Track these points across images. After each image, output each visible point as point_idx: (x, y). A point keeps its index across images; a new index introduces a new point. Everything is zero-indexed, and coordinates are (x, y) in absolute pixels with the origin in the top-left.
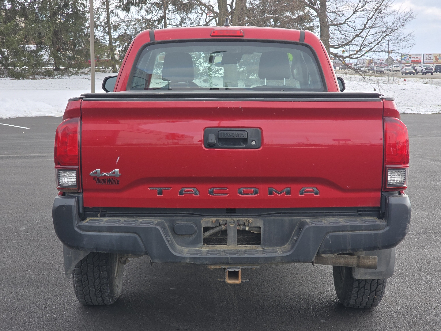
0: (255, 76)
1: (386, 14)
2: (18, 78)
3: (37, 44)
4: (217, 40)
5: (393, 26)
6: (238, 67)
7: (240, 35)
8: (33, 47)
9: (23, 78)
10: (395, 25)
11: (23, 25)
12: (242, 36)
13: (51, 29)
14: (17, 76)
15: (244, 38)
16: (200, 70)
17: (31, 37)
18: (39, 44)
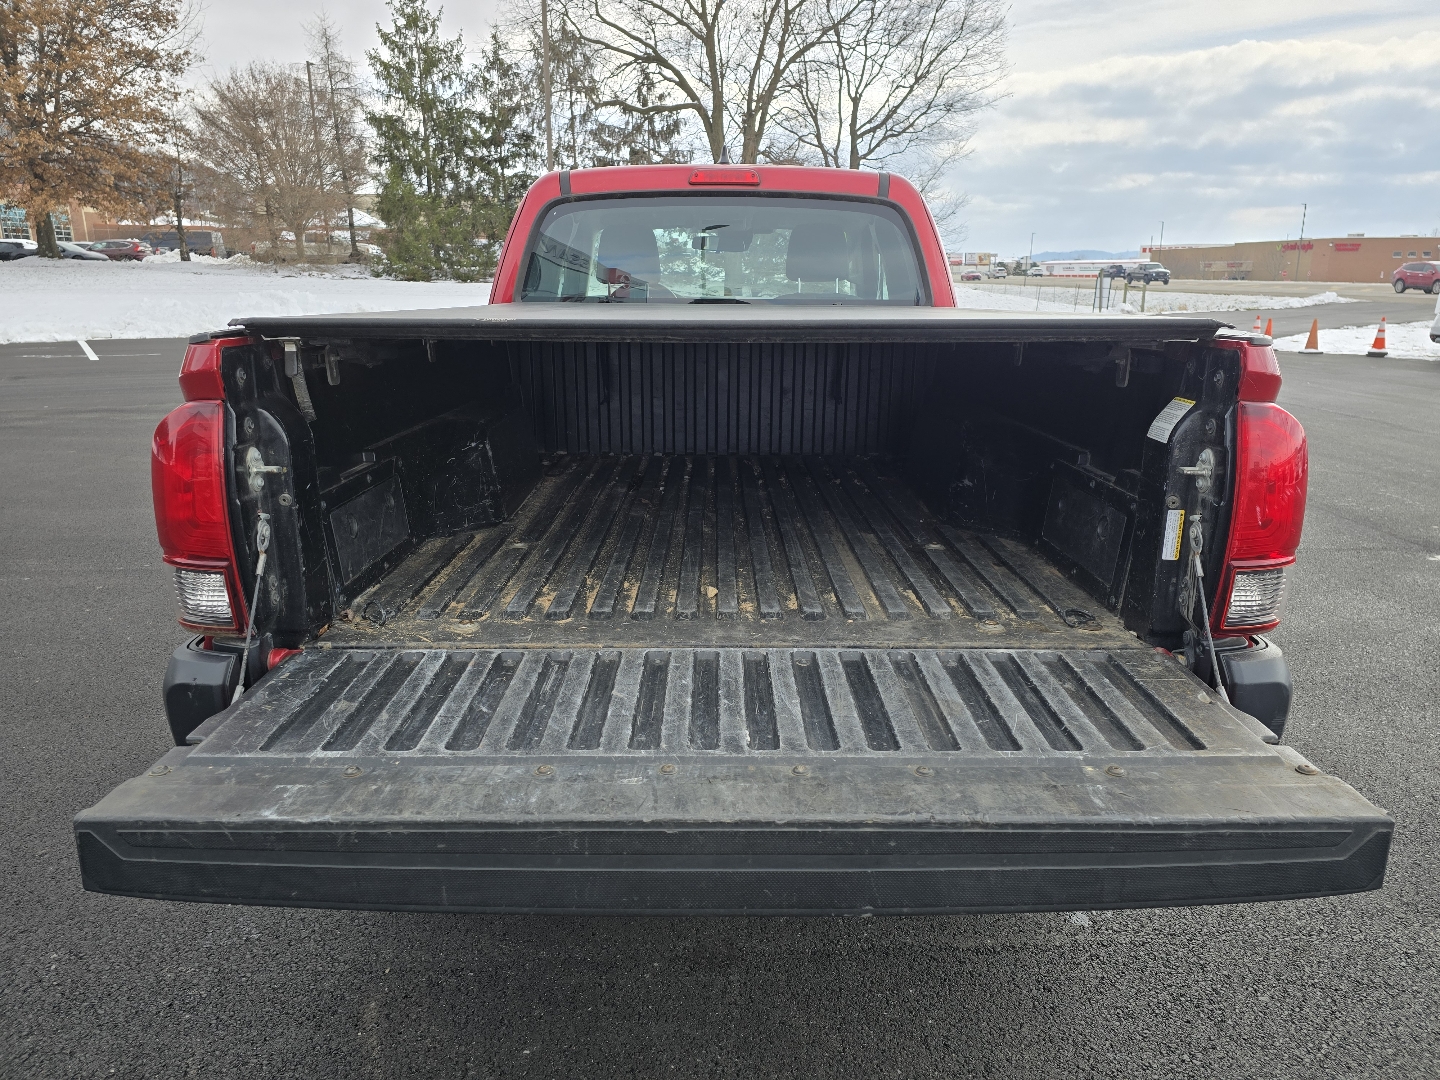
0: (780, 277)
1: (933, 199)
2: (465, 281)
3: (488, 237)
4: (702, 192)
5: (941, 214)
6: (744, 268)
7: (751, 181)
8: (484, 241)
9: (471, 281)
10: (943, 212)
11: (469, 210)
12: (757, 185)
13: (506, 215)
14: (464, 278)
15: (759, 189)
16: (695, 272)
17: (480, 228)
18: (493, 237)
